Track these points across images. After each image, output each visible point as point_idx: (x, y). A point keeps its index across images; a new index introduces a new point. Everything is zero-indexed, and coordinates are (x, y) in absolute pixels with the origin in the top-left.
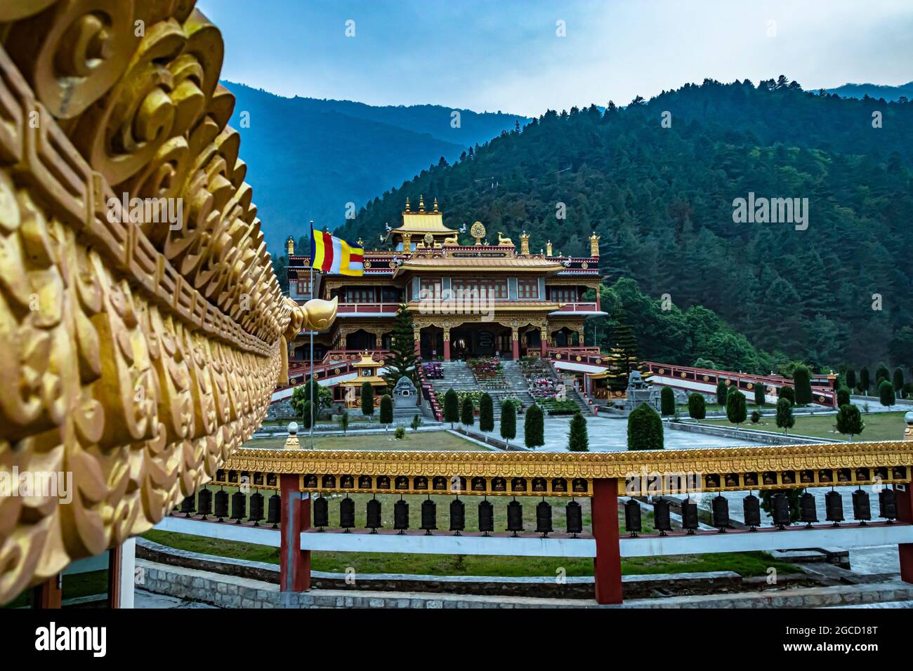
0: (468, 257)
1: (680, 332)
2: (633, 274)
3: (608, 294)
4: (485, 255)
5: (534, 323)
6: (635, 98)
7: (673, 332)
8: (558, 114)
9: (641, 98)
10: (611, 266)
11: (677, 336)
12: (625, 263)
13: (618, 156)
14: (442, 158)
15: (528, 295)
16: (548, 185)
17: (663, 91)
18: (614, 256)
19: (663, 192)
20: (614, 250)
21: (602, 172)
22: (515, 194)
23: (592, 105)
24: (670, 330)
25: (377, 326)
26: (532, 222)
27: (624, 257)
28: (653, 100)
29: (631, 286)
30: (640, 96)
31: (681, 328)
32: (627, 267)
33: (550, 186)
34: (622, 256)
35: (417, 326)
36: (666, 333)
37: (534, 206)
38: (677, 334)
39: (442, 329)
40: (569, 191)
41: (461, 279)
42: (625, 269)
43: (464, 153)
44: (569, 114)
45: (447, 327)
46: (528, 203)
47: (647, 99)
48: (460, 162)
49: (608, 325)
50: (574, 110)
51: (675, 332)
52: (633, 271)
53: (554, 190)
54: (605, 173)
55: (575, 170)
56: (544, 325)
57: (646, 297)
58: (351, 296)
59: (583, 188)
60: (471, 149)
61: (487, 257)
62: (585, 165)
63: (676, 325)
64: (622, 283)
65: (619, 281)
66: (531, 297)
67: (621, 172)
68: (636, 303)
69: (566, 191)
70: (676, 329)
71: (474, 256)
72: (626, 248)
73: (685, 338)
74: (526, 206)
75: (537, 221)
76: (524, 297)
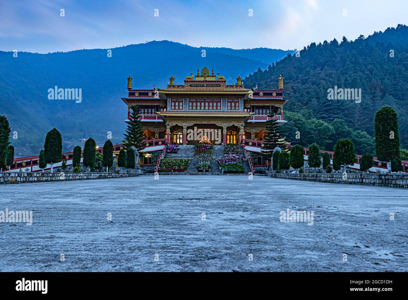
0: (198, 86)
1: (369, 147)
2: (344, 118)
3: (327, 127)
4: (208, 86)
5: (236, 124)
6: (359, 36)
7: (365, 147)
8: (317, 45)
9: (363, 36)
10: (333, 114)
11: (367, 149)
12: (341, 112)
13: (344, 61)
14: (259, 69)
15: (233, 108)
16: (306, 76)
17: (375, 32)
18: (335, 109)
19: (367, 78)
20: (334, 106)
21: (336, 70)
22: (288, 81)
23: (335, 39)
24: (363, 146)
25: (156, 128)
26: (295, 94)
27: (340, 109)
28: (369, 36)
29: (341, 123)
30: (362, 35)
31: (369, 145)
32: (341, 114)
33: (306, 77)
34: (339, 109)
35: (168, 125)
36: (361, 148)
37: (297, 86)
38: (367, 148)
39: (182, 127)
40: (316, 79)
41: (195, 99)
42: (340, 115)
43: (270, 66)
44: (322, 44)
45: (185, 126)
46: (294, 85)
47: (366, 36)
48: (268, 70)
49: (326, 143)
50: (325, 42)
51: (366, 147)
52: (345, 117)
53: (309, 78)
54: (337, 70)
55: (322, 69)
56: (242, 126)
57: (351, 129)
58: (143, 111)
59: (324, 77)
60: (273, 64)
61: (209, 86)
62: (326, 67)
63: (367, 144)
64: (336, 122)
65: (335, 121)
66: (235, 109)
67: (345, 69)
68: (344, 132)
69: (315, 79)
70: (366, 146)
71: (202, 86)
72: (341, 105)
73: (372, 151)
74: (293, 86)
75: (297, 93)
76: (231, 109)
